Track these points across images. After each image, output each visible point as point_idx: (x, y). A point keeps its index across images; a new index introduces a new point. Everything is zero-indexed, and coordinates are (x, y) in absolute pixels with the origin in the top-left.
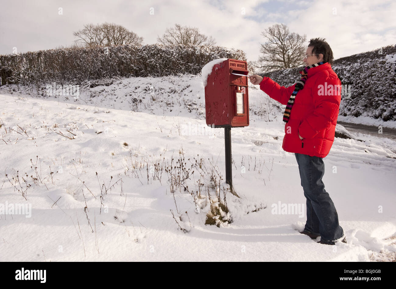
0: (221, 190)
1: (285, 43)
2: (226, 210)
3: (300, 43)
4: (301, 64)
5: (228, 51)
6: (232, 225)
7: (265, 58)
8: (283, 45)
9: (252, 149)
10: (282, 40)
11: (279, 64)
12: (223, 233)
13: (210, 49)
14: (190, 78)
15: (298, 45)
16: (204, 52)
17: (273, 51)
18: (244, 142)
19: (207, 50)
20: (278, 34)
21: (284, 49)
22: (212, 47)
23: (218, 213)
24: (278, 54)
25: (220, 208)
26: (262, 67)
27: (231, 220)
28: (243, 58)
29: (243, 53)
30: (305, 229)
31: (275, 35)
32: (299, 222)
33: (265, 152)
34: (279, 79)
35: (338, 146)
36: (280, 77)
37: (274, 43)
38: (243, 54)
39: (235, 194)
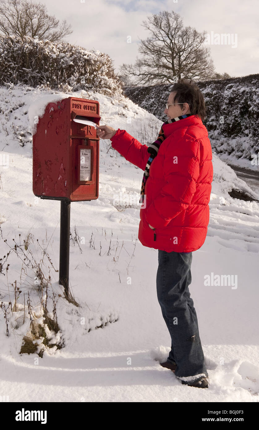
0: (48, 297)
1: (176, 42)
2: (55, 327)
3: (197, 43)
4: (196, 75)
5: (85, 55)
6: (63, 351)
7: (145, 61)
8: (172, 43)
9: (110, 217)
10: (172, 37)
11: (165, 73)
12: (47, 368)
13: (59, 48)
14: (25, 92)
15: (195, 45)
16: (48, 53)
17: (158, 52)
18: (99, 203)
19: (54, 50)
20: (167, 27)
21: (173, 50)
22: (61, 46)
23: (43, 334)
24: (165, 57)
25: (46, 325)
26: (140, 74)
27: (62, 343)
28: (109, 67)
29: (109, 59)
30: (169, 358)
31: (162, 28)
32: (162, 346)
33: (129, 222)
34: (163, 97)
35: (234, 212)
36: (164, 95)
37: (159, 40)
38: (109, 61)
39: (71, 301)
